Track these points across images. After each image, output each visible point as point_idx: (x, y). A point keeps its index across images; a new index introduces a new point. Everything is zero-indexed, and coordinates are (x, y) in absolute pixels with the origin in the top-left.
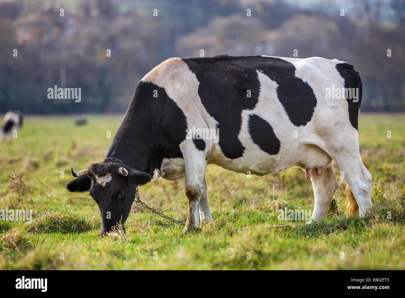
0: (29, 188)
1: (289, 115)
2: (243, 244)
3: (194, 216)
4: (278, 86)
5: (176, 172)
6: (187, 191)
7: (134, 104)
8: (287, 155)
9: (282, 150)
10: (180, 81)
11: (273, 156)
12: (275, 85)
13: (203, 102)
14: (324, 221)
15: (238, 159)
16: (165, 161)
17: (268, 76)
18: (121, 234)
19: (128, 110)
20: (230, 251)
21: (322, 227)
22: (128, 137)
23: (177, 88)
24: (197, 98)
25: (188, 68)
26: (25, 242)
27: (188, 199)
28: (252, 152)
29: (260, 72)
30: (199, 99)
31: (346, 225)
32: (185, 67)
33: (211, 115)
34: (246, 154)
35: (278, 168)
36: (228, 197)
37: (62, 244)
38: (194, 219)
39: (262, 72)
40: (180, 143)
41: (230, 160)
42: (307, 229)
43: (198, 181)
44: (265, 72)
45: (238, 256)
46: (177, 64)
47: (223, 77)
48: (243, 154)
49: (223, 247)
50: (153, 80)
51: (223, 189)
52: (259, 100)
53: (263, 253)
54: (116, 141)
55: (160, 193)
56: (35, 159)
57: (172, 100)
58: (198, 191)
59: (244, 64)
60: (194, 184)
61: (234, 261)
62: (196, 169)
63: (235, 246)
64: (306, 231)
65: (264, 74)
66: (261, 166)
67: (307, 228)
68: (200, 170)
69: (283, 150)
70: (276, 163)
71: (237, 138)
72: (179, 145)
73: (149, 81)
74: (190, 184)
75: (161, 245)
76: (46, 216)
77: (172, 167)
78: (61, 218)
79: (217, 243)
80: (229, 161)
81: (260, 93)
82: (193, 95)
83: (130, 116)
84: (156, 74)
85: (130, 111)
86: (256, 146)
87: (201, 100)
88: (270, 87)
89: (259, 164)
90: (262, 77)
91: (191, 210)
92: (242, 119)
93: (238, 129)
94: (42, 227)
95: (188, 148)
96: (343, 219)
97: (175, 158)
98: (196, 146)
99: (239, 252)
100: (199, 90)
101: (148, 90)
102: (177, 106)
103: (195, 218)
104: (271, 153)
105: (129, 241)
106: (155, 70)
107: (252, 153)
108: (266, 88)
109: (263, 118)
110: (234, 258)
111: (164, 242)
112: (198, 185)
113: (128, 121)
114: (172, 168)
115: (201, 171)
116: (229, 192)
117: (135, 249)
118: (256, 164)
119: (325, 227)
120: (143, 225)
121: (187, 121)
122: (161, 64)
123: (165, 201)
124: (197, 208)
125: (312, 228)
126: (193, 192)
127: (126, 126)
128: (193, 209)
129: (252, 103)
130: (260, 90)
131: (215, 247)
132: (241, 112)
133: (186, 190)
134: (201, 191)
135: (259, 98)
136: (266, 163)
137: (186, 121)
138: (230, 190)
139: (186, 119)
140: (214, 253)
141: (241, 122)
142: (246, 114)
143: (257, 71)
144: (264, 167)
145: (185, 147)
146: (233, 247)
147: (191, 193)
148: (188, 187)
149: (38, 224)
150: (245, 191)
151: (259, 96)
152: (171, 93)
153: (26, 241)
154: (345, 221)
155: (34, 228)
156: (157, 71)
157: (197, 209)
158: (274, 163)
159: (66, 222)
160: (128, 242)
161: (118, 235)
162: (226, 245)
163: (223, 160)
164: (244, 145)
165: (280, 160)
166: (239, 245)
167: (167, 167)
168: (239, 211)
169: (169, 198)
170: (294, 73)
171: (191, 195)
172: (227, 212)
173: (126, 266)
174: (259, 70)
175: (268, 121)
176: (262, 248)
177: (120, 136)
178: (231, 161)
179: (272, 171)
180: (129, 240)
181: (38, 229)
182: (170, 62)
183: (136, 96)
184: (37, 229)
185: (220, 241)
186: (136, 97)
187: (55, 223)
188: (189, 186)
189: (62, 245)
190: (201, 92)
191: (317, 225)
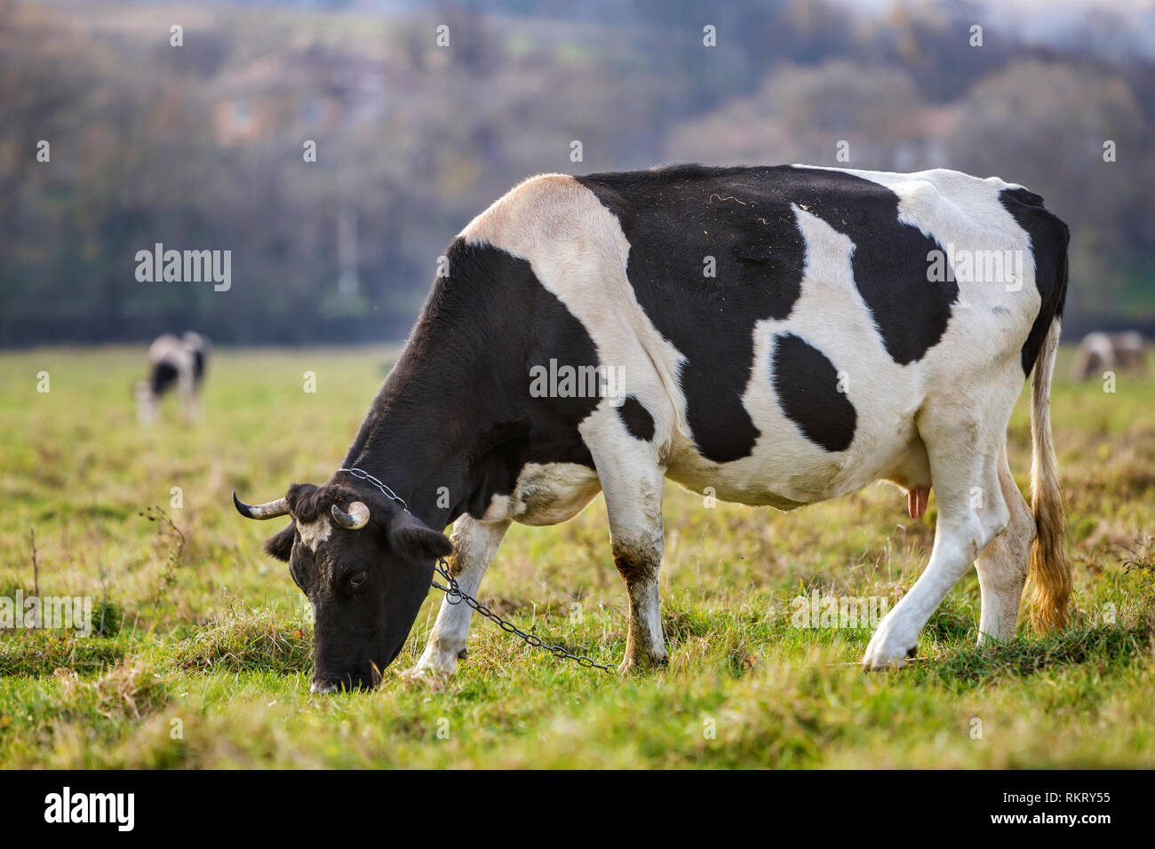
0: (211, 549)
1: (883, 333)
2: (765, 699)
3: (647, 624)
4: (855, 247)
5: (557, 502)
6: (619, 556)
7: (436, 308)
8: (871, 450)
9: (859, 436)
10: (574, 239)
11: (836, 455)
12: (846, 245)
13: (640, 299)
14: (1021, 639)
15: (737, 461)
16: (531, 469)
17: (824, 219)
18: (433, 673)
19: (418, 323)
20: (728, 718)
21: (1014, 655)
22: (410, 403)
23: (567, 261)
24: (625, 288)
25: (596, 201)
26: (162, 696)
27: (625, 577)
28: (778, 444)
29: (802, 208)
30: (629, 290)
31: (1083, 648)
32: (588, 197)
33: (667, 336)
34: (761, 448)
35: (842, 487)
36: (770, 572)
37: (270, 701)
38: (649, 631)
39: (808, 210)
40: (581, 421)
41: (712, 464)
42: (971, 661)
43: (646, 526)
44: (816, 210)
45: (751, 734)
46: (562, 189)
47: (698, 228)
48: (754, 450)
49: (709, 709)
50: (495, 236)
51: (756, 553)
52: (803, 293)
53: (821, 725)
54: (374, 416)
55: (580, 562)
56: (243, 470)
57: (553, 297)
58: (649, 553)
59: (753, 189)
60: (637, 535)
61: (739, 746)
62: (637, 491)
63: (744, 704)
64: (969, 666)
65: (814, 214)
66: (800, 483)
67: (973, 657)
68: (647, 493)
69: (863, 438)
70: (841, 474)
71: (739, 404)
72: (577, 427)
73: (482, 240)
74: (624, 536)
75: (540, 703)
76: (233, 622)
77: (548, 487)
78: (278, 631)
79: (694, 695)
80: (711, 468)
81: (807, 271)
82: (612, 280)
83: (421, 343)
84: (500, 219)
85: (423, 325)
86: (791, 429)
87: (637, 295)
88: (832, 251)
89: (794, 478)
90: (809, 224)
91: (636, 607)
92: (755, 348)
93: (742, 376)
94: (222, 654)
95: (605, 434)
96: (1076, 634)
97: (559, 464)
98: (629, 428)
99: (754, 722)
100: (629, 264)
101: (480, 267)
102: (569, 313)
103: (651, 628)
104: (831, 448)
105: (459, 692)
106: (500, 207)
107: (780, 446)
108: (822, 255)
109: (813, 345)
110: (738, 739)
111: (549, 696)
112: (646, 535)
113: (416, 358)
114: (548, 490)
115: (650, 495)
116: (772, 561)
117: (466, 715)
118: (787, 477)
119: (1022, 656)
120: (510, 650)
121: (599, 355)
122: (514, 191)
123: (591, 583)
124: (652, 600)
125: (984, 658)
126: (637, 559)
127: (408, 373)
128: (642, 603)
129: (782, 302)
130: (806, 260)
131: (690, 710)
132: (752, 326)
133: (615, 554)
134: (658, 549)
135: (802, 284)
136: (813, 474)
137: (597, 358)
138: (775, 553)
139: (597, 350)
140: (684, 725)
141: (753, 356)
142: (765, 334)
143: (794, 207)
144: (807, 485)
145: (595, 433)
146: (735, 708)
147: (631, 562)
148: (619, 545)
149: (213, 646)
150: (818, 558)
151: (804, 278)
152: (549, 274)
153: (162, 691)
154: (1081, 638)
155: (200, 659)
156: (503, 209)
157: (653, 603)
158: (836, 474)
159: (291, 641)
160: (455, 696)
161: (426, 677)
162: (718, 701)
163: (693, 466)
164: (758, 423)
165: (853, 468)
166: (753, 704)
167: (533, 487)
168: (787, 612)
169: (602, 576)
170: (896, 213)
171: (633, 567)
172: (754, 613)
173: (424, 759)
174: (798, 204)
175: (826, 354)
176: (820, 710)
177: (386, 402)
178: (716, 468)
179: (827, 496)
180: (458, 689)
181: (212, 659)
182: (540, 185)
183: (446, 285)
184: (208, 661)
185: (703, 692)
186: (444, 288)
187: (259, 644)
188: (624, 542)
189: (270, 704)
190: (637, 271)
191: (999, 649)
